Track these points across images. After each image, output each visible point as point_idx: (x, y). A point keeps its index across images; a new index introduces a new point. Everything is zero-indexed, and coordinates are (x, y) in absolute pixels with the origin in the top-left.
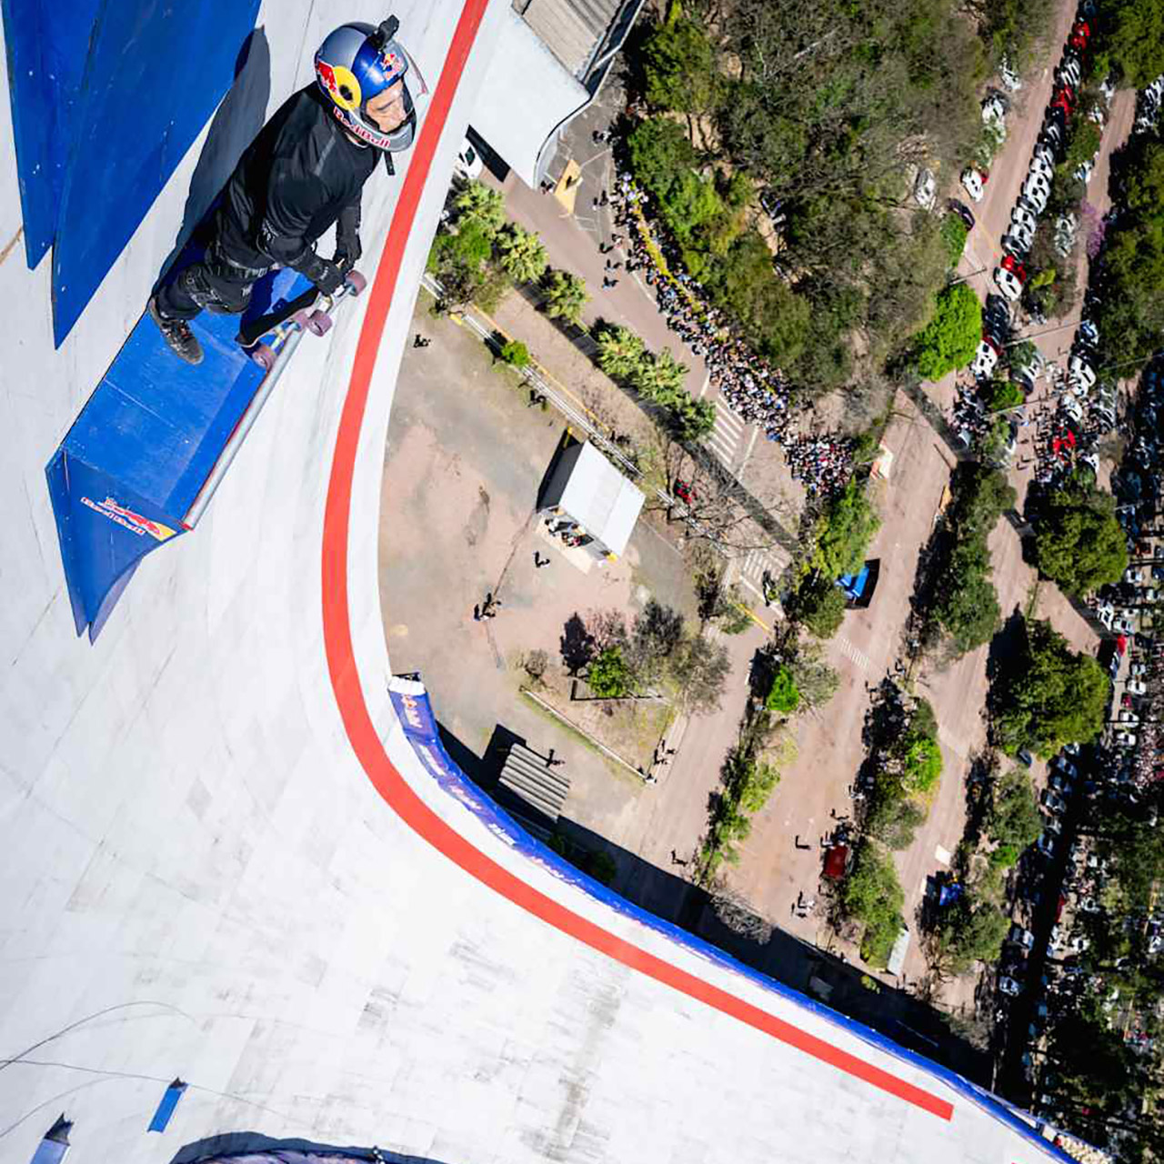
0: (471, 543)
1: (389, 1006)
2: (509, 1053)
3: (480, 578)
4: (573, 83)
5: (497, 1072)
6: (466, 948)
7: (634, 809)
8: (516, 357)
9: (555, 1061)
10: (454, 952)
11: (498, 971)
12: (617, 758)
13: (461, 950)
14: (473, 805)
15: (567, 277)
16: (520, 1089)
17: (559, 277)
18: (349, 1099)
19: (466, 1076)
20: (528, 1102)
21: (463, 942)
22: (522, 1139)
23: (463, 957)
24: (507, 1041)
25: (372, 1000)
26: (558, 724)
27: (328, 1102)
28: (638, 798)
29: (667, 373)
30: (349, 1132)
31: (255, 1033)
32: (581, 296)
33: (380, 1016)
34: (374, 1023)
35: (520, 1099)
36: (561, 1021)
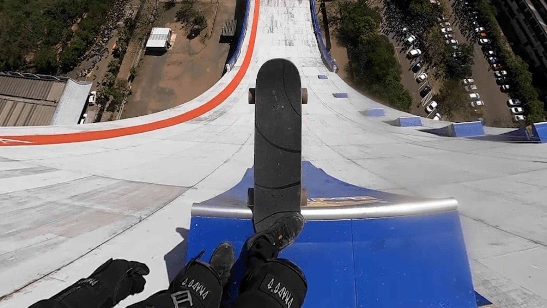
0: (181, 63)
1: (288, 41)
2: (286, 13)
3: (188, 58)
4: (67, 84)
5: (291, 13)
6: (270, 30)
7: (226, 3)
8: (134, 70)
9: (284, 3)
10: (272, 32)
11: (272, 21)
12: (216, 11)
13: (271, 30)
14: (242, 41)
15: (109, 66)
16: (292, 7)
17: (110, 68)
18: (307, 41)
19: (294, 19)
20: (294, 5)
21: (270, 31)
22: (301, 3)
23: (272, 30)
24: (284, 14)
25: (288, 45)
26: (214, 27)
27: (309, 45)
28: (223, 3)
29: (121, 34)
30: (313, 39)
31: (304, 66)
32: (112, 61)
33: (290, 42)
34: (292, 43)
35: (294, 7)
36: (276, 4)
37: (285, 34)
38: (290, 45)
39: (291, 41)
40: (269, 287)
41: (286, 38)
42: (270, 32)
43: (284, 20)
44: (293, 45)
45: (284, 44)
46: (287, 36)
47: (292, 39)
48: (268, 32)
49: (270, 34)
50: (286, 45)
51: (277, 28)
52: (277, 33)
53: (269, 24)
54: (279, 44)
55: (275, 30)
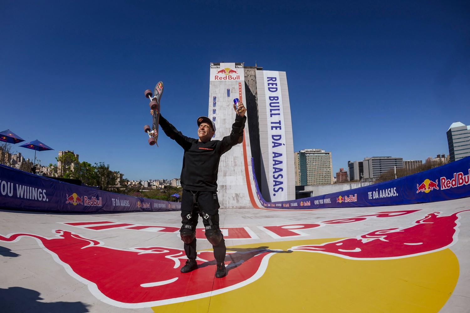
37: (226, 193)
38: (223, 186)
39: (222, 189)
40: (190, 227)
41: (226, 191)
42: (238, 194)
43: (226, 201)
44: (221, 186)
45: (227, 187)
46: (225, 192)
47: (221, 190)
48: (239, 194)
49: (238, 193)
50: (226, 186)
51: (232, 197)
52: (232, 194)
53: (239, 199)
54: (230, 186)
55: (234, 195)
